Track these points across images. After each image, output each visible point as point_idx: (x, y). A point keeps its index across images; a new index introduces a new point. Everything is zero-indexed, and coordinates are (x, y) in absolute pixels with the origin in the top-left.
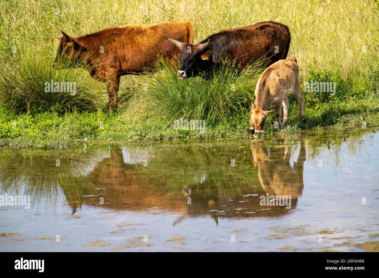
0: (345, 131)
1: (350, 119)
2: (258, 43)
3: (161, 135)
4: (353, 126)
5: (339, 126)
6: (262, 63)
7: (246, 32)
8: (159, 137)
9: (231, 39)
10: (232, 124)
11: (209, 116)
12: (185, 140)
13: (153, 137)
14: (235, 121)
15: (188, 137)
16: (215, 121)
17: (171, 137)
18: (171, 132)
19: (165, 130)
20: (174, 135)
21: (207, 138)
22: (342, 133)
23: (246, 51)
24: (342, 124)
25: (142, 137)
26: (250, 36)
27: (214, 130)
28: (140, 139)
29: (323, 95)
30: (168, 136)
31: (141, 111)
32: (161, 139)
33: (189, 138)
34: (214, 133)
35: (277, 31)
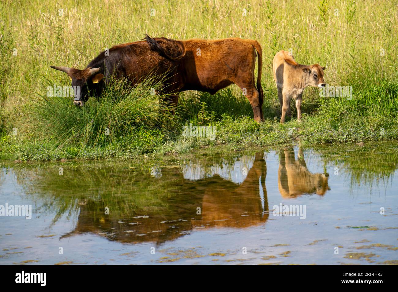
0: (239, 151)
1: (244, 138)
2: (152, 58)
3: (48, 156)
4: (247, 145)
5: (231, 145)
6: (152, 81)
7: (140, 47)
8: (47, 157)
9: (124, 54)
10: (122, 144)
11: (98, 135)
12: (74, 160)
13: (40, 157)
14: (125, 141)
15: (76, 158)
16: (104, 141)
17: (59, 158)
18: (59, 152)
19: (53, 150)
20: (63, 155)
21: (96, 158)
22: (234, 152)
23: (139, 67)
24: (235, 143)
25: (29, 158)
26: (143, 51)
27: (104, 150)
28: (27, 160)
29: (215, 114)
30: (56, 157)
31: (28, 131)
32: (49, 160)
33: (78, 158)
34: (103, 153)
35: (170, 48)
